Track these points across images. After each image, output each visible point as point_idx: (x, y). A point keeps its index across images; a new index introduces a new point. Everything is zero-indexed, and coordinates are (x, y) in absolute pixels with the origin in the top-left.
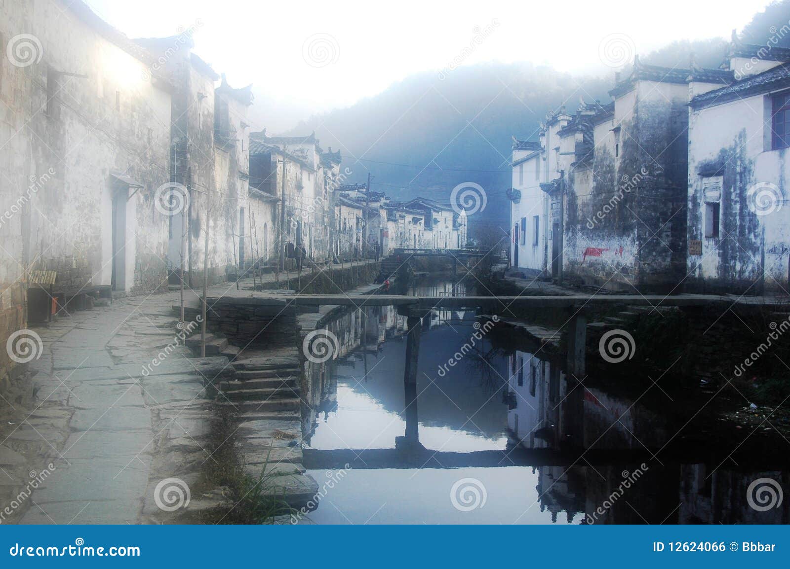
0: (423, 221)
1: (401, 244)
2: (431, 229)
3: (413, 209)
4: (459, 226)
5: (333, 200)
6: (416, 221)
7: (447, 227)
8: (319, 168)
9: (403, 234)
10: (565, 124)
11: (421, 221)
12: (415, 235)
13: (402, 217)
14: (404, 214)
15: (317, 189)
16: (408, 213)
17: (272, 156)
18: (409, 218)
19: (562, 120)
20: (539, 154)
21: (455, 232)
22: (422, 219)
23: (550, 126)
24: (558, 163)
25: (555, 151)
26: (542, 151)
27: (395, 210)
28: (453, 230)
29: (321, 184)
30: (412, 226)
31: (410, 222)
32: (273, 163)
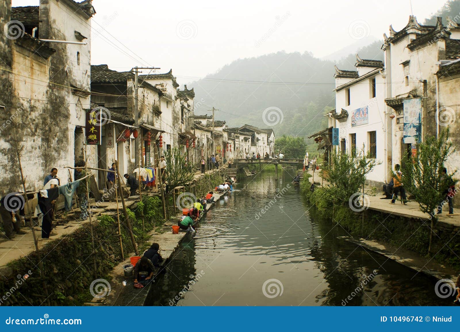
0: (250, 140)
1: (237, 155)
2: (255, 145)
3: (244, 132)
4: (271, 143)
5: (189, 125)
6: (246, 140)
7: (264, 143)
8: (176, 99)
9: (238, 148)
10: (414, 37)
11: (249, 140)
12: (246, 149)
13: (238, 137)
14: (238, 135)
15: (175, 115)
16: (241, 134)
17: (128, 82)
18: (242, 137)
19: (412, 33)
20: (379, 72)
21: (268, 146)
22: (250, 138)
23: (391, 44)
24: (407, 77)
25: (402, 65)
26: (382, 69)
27: (233, 132)
28: (267, 145)
29: (178, 112)
30: (243, 144)
31: (242, 140)
32: (129, 89)
